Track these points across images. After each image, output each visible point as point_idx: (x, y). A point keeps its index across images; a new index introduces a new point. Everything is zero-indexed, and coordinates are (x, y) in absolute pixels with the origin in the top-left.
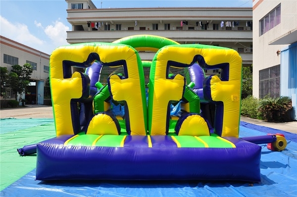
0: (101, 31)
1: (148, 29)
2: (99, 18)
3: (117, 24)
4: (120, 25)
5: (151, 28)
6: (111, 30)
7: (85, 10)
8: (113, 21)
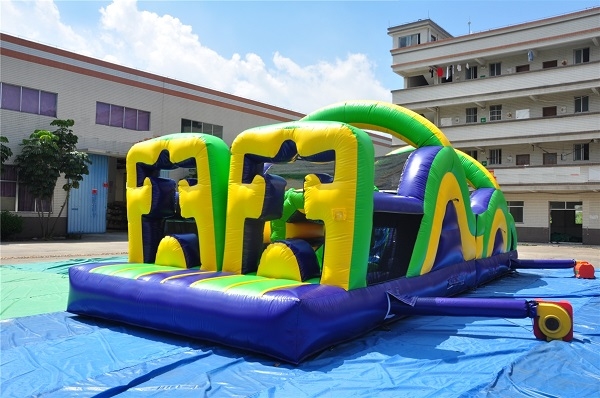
0: (459, 81)
1: (564, 63)
2: (451, 56)
3: (492, 62)
4: (499, 65)
5: (571, 60)
6: (479, 76)
7: (425, 44)
8: (482, 58)
